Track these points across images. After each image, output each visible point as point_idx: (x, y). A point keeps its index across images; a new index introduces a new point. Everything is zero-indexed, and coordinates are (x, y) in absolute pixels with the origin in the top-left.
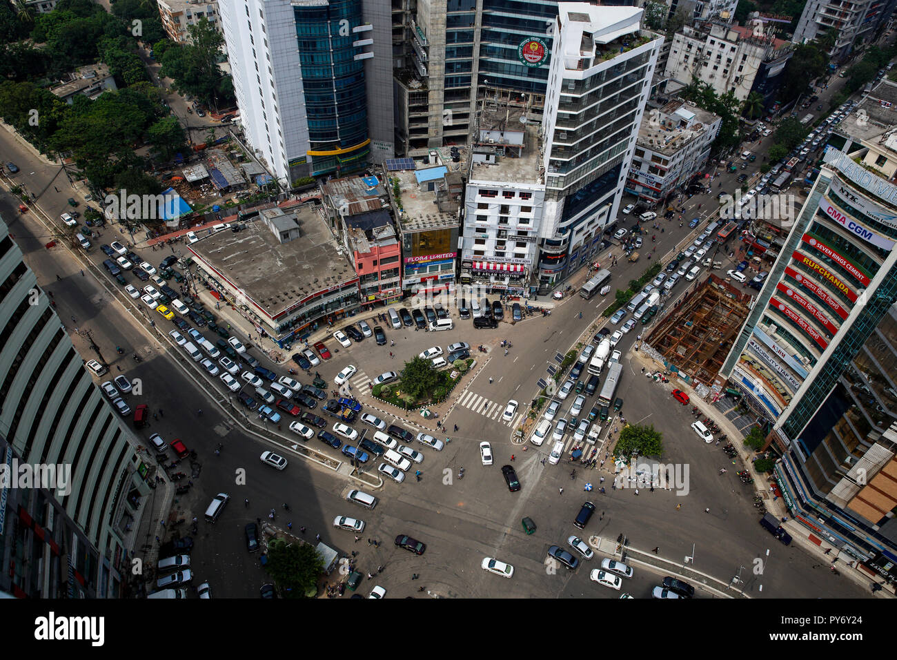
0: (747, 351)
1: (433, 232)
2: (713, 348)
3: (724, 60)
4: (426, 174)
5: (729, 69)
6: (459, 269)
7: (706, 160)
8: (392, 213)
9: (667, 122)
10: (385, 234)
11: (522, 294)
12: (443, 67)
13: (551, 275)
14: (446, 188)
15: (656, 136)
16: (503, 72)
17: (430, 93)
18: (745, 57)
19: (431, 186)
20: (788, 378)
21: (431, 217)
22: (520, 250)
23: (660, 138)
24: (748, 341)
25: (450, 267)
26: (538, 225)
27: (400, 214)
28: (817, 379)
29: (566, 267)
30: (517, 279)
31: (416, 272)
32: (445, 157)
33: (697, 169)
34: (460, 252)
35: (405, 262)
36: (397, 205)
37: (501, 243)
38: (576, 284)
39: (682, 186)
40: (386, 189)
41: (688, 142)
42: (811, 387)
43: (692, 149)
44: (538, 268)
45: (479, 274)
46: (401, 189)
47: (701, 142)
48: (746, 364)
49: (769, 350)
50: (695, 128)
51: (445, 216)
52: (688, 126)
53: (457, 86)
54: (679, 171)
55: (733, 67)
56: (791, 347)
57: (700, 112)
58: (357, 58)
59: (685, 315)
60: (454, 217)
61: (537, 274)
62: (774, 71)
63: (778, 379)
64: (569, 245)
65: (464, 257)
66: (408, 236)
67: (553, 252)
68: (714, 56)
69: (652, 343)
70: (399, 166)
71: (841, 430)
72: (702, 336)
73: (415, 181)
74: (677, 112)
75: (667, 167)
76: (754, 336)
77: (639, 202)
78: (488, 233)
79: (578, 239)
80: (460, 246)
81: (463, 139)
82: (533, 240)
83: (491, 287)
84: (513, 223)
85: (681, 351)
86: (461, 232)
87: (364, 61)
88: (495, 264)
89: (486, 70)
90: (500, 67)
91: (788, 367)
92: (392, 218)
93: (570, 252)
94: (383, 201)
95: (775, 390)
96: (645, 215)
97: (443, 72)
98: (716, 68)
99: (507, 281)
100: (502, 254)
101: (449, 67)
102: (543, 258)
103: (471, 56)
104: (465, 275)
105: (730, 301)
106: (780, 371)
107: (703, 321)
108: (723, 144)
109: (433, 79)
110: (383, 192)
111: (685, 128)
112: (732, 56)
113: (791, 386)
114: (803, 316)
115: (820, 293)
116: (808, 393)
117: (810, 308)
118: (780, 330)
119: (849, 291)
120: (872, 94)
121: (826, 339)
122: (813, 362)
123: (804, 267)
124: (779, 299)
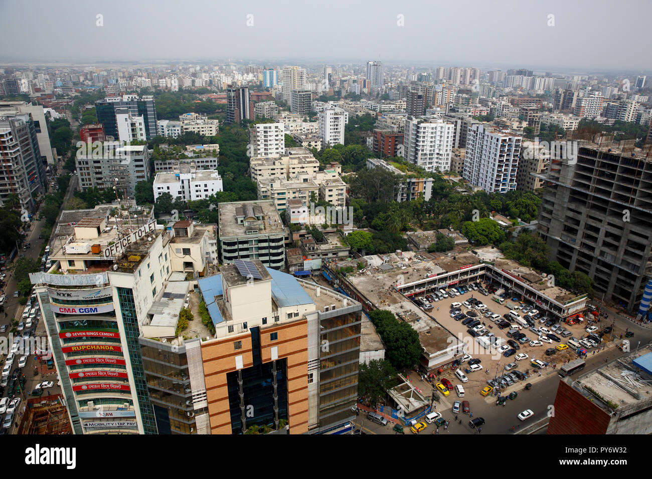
0: (87, 432)
20: (126, 424)
24: (82, 426)
28: (142, 410)
42: (143, 417)
49: (101, 419)
56: (111, 405)
63: (121, 430)
71: (176, 427)
76: (83, 419)
91: (120, 418)
105: (59, 406)
106: (117, 424)
113: (133, 428)
114: (101, 382)
115: (99, 360)
116: (144, 423)
117: (101, 374)
118: (96, 401)
119: (113, 347)
120: (61, 222)
121: (125, 384)
122: (131, 402)
123: (76, 353)
124: (78, 384)
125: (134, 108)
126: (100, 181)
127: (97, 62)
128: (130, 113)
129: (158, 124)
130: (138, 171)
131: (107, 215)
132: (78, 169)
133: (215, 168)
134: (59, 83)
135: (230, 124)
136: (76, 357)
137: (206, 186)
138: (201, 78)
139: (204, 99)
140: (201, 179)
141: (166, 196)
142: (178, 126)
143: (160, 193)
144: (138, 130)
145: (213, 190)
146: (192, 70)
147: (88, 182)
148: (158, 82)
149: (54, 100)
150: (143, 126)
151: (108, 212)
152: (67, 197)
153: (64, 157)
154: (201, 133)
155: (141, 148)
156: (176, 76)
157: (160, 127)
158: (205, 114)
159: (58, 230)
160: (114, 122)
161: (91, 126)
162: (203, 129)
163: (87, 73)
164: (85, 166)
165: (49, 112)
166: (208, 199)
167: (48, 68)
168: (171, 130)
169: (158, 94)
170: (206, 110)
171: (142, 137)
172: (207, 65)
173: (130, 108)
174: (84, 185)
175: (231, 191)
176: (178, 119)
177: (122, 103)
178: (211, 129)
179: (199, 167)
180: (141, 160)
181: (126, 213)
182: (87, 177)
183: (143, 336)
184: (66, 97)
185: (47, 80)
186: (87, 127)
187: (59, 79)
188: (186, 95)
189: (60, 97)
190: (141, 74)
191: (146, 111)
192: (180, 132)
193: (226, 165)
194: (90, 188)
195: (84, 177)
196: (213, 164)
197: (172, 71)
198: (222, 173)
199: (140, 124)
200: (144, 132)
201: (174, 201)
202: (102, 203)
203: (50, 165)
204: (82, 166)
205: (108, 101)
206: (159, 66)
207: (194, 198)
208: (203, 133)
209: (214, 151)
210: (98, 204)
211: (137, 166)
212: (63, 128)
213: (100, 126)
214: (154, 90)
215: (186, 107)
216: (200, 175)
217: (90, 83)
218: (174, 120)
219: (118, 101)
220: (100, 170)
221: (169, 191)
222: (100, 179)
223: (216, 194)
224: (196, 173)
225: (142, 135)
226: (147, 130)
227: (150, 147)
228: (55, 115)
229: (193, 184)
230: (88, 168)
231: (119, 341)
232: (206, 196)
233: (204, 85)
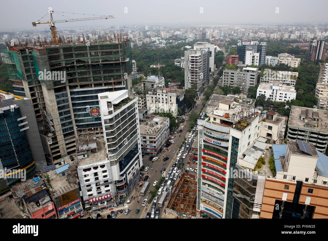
0: (202, 198)
1: (68, 193)
2: (193, 200)
3: (164, 99)
4: (60, 169)
5: (167, 102)
6: (84, 205)
7: (169, 133)
8: (48, 191)
9: (151, 124)
10: (45, 201)
11: (114, 206)
12: (61, 126)
13: (124, 194)
14: (70, 173)
15: (149, 130)
16: (85, 122)
17: (57, 137)
18: (171, 97)
19: (63, 174)
20: (219, 202)
21: (66, 187)
22: (107, 188)
23: (150, 130)
24: (201, 194)
25: (80, 205)
26: (111, 176)
27: (51, 190)
28: (227, 199)
29: (129, 189)
30: (110, 201)
31: (64, 213)
32: (68, 160)
33: (167, 137)
34: (82, 197)
35: (58, 210)
36: (49, 186)
37: (99, 188)
38: (135, 194)
39: (164, 145)
40: (44, 181)
41: (160, 129)
42: (227, 202)
43: (162, 131)
44: (117, 193)
45: (93, 204)
46: (50, 179)
47: (165, 128)
48: (204, 202)
49: (209, 194)
50: (161, 124)
51: (72, 185)
52: (159, 123)
53: (68, 131)
54: (161, 139)
55: (168, 101)
56: (215, 190)
57: (161, 118)
58: (21, 130)
59: (179, 191)
60: (76, 184)
61: (118, 196)
62: (181, 99)
63: (216, 204)
64: (127, 180)
65: (84, 199)
66: (56, 198)
67: (121, 185)
68: (161, 99)
69: (170, 208)
70: (48, 169)
71: (241, 215)
72: (187, 197)
73: (56, 174)
74: (153, 120)
75: (156, 140)
76: (202, 191)
77: (150, 155)
78: (92, 186)
79: (130, 177)
80: (81, 195)
81: (74, 151)
82: (111, 183)
83: (100, 208)
84: (101, 179)
85: (182, 206)
86: (80, 189)
87: (25, 131)
88: (99, 197)
89: (79, 123)
90: (83, 120)
91: (217, 198)
92: (48, 193)
93: (128, 183)
94: (43, 186)
95: (217, 208)
96: (153, 159)
97: (61, 127)
98: (163, 102)
99: (106, 203)
100: (100, 193)
101: (63, 125)
102: (118, 188)
103: (71, 119)
104: (87, 206)
105: (193, 181)
106: (215, 200)
107: (186, 192)
108: (173, 126)
109: (57, 131)
110: (43, 183)
111: (158, 125)
112: (167, 97)
113: (221, 205)
114: (214, 178)
115: (215, 168)
116: (227, 205)
117: (215, 174)
118: (209, 185)
119: (223, 164)
120: (212, 99)
121: (224, 183)
122: (224, 193)
123: (207, 160)
124: (204, 175)
125: (255, 48)
126: (232, 83)
127: (241, 25)
128: (253, 51)
129: (266, 58)
130: (251, 81)
131: (233, 100)
132: (223, 76)
133: (294, 85)
134: (222, 34)
135: (307, 61)
136: (206, 163)
137: (286, 95)
138: (294, 34)
139: (294, 46)
140: (284, 91)
141: (263, 96)
142: (277, 60)
143: (260, 94)
144: (255, 60)
145: (289, 98)
146: (290, 29)
147: (227, 83)
148: (270, 35)
149: (219, 42)
150: (258, 58)
151: (233, 99)
152: (216, 88)
153: (218, 69)
154: (289, 65)
155: (255, 69)
156: (280, 32)
157: (266, 59)
158: (294, 55)
159: (209, 102)
160: (244, 54)
161: (233, 56)
162: (290, 63)
163: (235, 30)
164: (227, 74)
165: (216, 48)
166: (285, 102)
167: (219, 27)
168: (272, 62)
169: (269, 42)
170: (295, 52)
171: (257, 64)
172: (299, 27)
173: (253, 48)
174: (224, 83)
175: (300, 100)
176: (277, 56)
177: (250, 45)
178: (295, 63)
179: (284, 83)
180: (254, 76)
181: (241, 101)
182: (227, 80)
183: (238, 164)
184: (224, 41)
185: (218, 33)
186: (231, 56)
187: (223, 32)
188: (284, 43)
189: (222, 41)
190: (261, 31)
191: (261, 50)
192: (277, 63)
193: (300, 85)
194: (227, 85)
195: (225, 80)
196: (293, 83)
197: (279, 30)
198: (297, 89)
199: (257, 57)
200: (258, 61)
201: (266, 100)
202: (231, 94)
203: (212, 72)
204: (226, 74)
205: (243, 44)
206: (272, 27)
207: (278, 100)
208: (290, 65)
209: (295, 76)
210: (229, 94)
211: (251, 78)
212: (221, 56)
213: (237, 56)
214: (267, 40)
215: (283, 50)
216: (284, 88)
217: (236, 35)
218: (275, 56)
219: (248, 44)
220: (233, 78)
221: (265, 94)
222: (232, 82)
223: (291, 100)
224: (282, 86)
225: (257, 62)
226: (260, 60)
227: (259, 70)
228: (218, 49)
229: (279, 92)
230: (228, 76)
231: (226, 162)
232: (285, 100)
233: (296, 38)
